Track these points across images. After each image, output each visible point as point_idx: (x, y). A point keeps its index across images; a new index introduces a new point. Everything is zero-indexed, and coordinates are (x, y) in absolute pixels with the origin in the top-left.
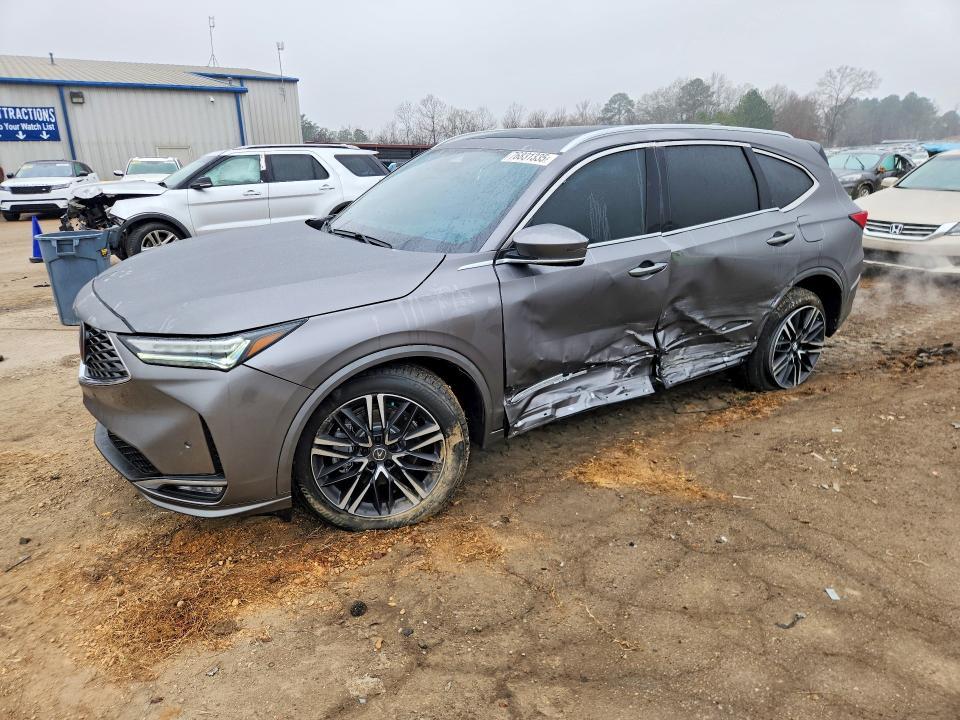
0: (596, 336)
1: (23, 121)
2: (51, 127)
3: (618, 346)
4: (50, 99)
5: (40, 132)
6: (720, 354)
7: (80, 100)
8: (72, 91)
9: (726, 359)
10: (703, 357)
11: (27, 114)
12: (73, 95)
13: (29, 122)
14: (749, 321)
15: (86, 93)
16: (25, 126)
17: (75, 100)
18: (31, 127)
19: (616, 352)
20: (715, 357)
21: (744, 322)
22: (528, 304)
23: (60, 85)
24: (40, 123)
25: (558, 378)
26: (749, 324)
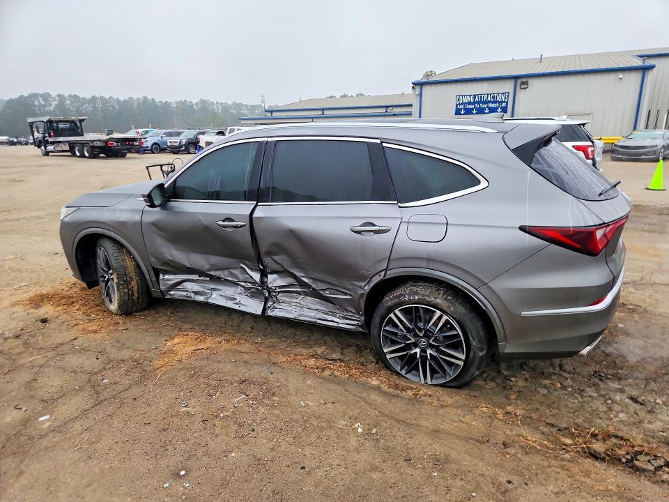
0: (215, 259)
1: (490, 102)
2: (504, 105)
3: (234, 271)
4: (508, 87)
5: (497, 108)
6: (334, 314)
7: (526, 86)
8: (521, 81)
9: (336, 320)
10: (316, 310)
11: (493, 97)
12: (523, 83)
13: (493, 102)
14: (351, 295)
15: (531, 81)
16: (490, 105)
17: (522, 87)
18: (494, 105)
19: (232, 275)
20: (327, 314)
21: (346, 294)
22: (155, 224)
23: (516, 78)
24: (499, 102)
25: (195, 277)
26: (349, 297)
